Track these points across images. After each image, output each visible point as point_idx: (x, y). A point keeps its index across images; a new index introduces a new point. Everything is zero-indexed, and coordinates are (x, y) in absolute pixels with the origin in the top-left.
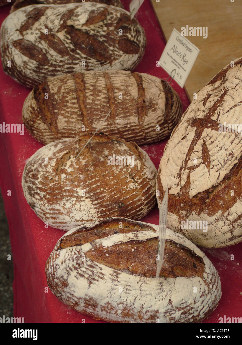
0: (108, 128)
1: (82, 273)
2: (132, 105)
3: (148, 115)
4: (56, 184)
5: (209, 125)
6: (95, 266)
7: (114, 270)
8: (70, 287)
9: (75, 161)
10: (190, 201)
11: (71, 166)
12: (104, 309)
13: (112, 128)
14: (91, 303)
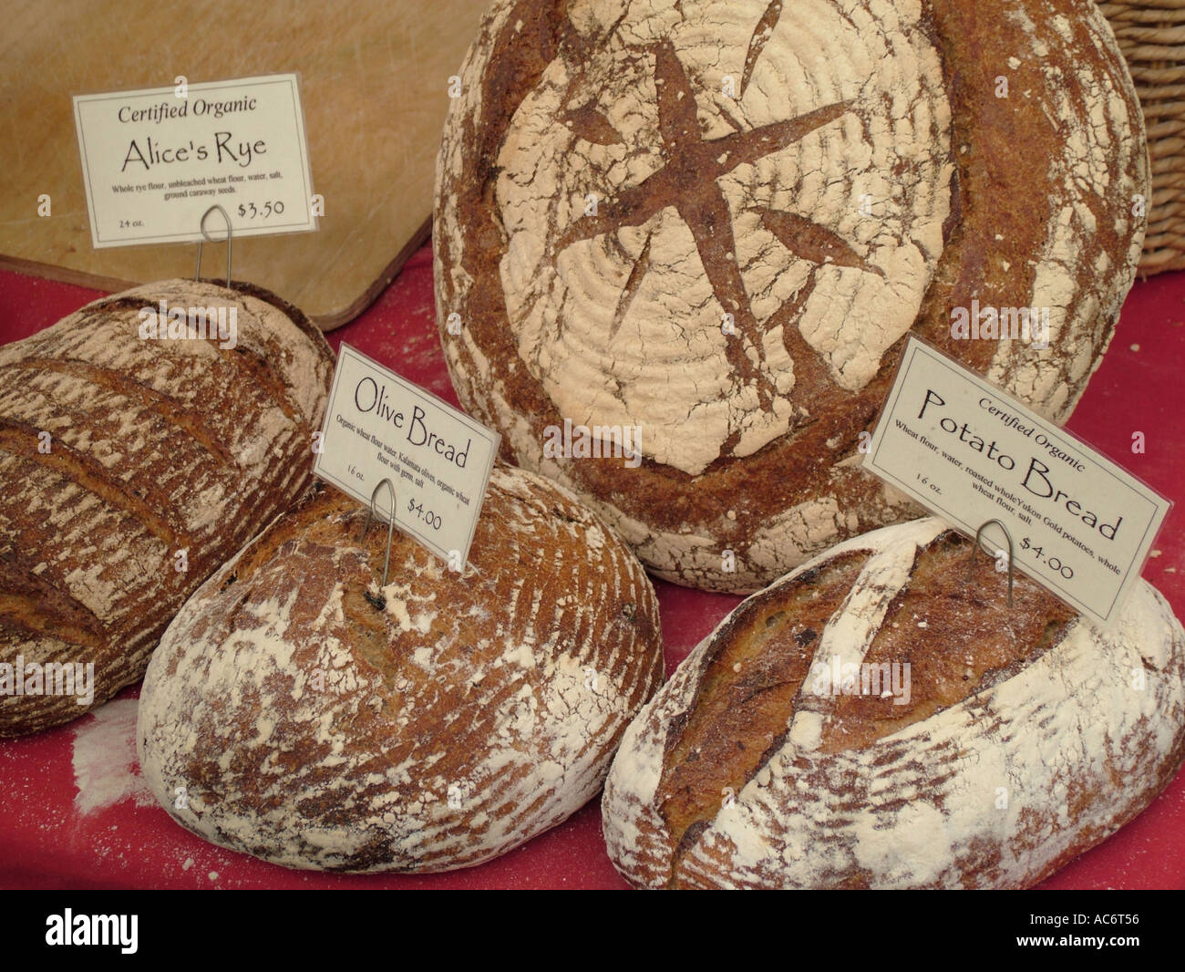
0: (234, 501)
1: (890, 797)
2: (230, 383)
3: (292, 381)
4: (417, 704)
5: (722, 159)
6: (899, 747)
7: (962, 704)
8: (884, 876)
9: (407, 587)
10: (862, 405)
11: (412, 609)
12: (1023, 843)
13: (245, 490)
14: (979, 861)
